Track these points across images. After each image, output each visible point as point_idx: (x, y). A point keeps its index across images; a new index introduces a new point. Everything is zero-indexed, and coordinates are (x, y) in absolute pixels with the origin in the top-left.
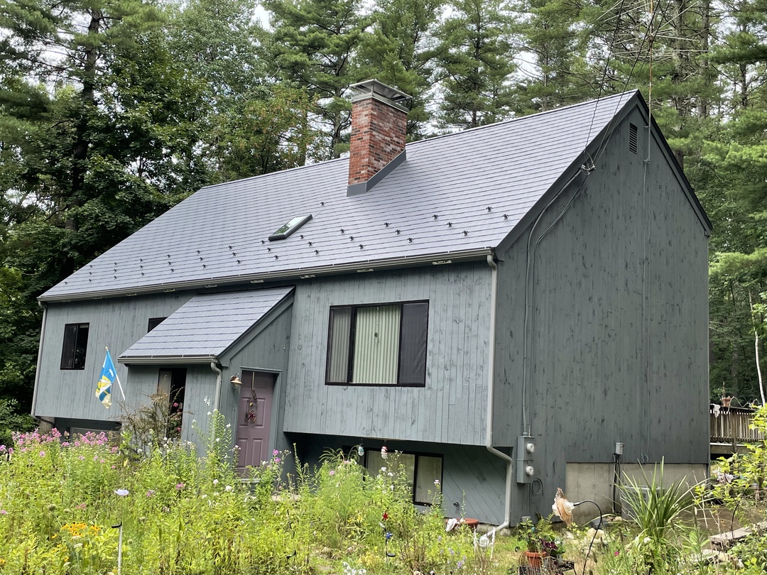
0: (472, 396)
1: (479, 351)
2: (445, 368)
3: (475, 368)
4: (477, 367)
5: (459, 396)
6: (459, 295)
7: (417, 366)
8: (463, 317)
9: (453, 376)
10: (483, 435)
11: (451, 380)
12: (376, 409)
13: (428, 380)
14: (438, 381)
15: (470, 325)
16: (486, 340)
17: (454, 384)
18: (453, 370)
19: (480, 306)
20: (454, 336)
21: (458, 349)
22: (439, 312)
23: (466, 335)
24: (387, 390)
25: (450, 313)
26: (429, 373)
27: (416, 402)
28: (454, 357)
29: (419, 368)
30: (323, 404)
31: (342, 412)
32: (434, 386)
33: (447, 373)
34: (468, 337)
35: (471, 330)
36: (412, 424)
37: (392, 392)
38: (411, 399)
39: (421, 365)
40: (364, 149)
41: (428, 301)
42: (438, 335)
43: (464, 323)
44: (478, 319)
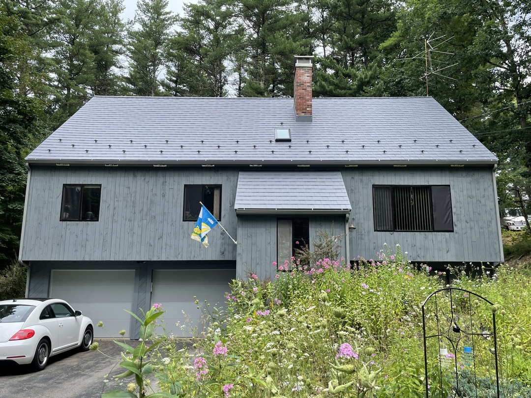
0: (487, 236)
1: (487, 213)
2: (466, 222)
3: (486, 222)
4: (488, 222)
5: (478, 236)
6: (470, 183)
7: (447, 220)
8: (474, 195)
9: (472, 225)
11: (471, 228)
12: (418, 245)
13: (455, 228)
14: (462, 229)
15: (480, 199)
16: (491, 208)
17: (473, 230)
18: (472, 223)
19: (485, 190)
20: (470, 205)
21: (474, 212)
22: (458, 192)
23: (478, 205)
24: (425, 234)
25: (465, 193)
26: (455, 225)
27: (448, 241)
28: (472, 216)
30: (374, 243)
32: (460, 232)
33: (468, 225)
35: (480, 202)
36: (447, 252)
37: (429, 234)
38: (445, 239)
39: (449, 220)
40: (308, 96)
41: (449, 186)
42: (458, 204)
43: (475, 198)
44: (484, 196)
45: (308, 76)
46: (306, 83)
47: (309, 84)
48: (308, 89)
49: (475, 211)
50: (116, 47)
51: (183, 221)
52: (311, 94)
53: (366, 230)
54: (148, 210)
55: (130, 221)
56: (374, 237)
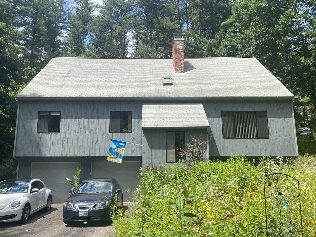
0: (288, 141)
1: (289, 127)
2: (276, 132)
3: (288, 132)
5: (283, 141)
6: (278, 110)
8: (281, 117)
9: (280, 135)
10: (294, 153)
12: (249, 147)
16: (291, 124)
17: (280, 137)
18: (280, 133)
20: (278, 122)
22: (271, 115)
23: (283, 122)
24: (253, 140)
25: (275, 115)
27: (266, 144)
28: (280, 129)
29: (266, 133)
30: (223, 145)
31: (233, 148)
32: (273, 138)
33: (278, 134)
36: (266, 150)
37: (255, 140)
38: (264, 143)
39: (266, 131)
40: (181, 57)
41: (266, 111)
42: (272, 122)
43: (282, 119)
44: (287, 117)
45: (181, 46)
46: (180, 50)
47: (182, 50)
48: (181, 53)
49: (281, 126)
50: (61, 25)
51: (110, 133)
52: (183, 56)
53: (218, 137)
54: (89, 126)
55: (78, 133)
56: (222, 142)
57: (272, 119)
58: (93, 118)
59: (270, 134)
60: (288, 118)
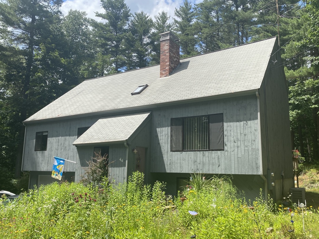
0: (250, 153)
1: (252, 134)
2: (234, 142)
3: (251, 141)
4: (252, 141)
5: (243, 153)
6: (239, 110)
7: (219, 141)
8: (242, 120)
9: (239, 144)
10: (258, 170)
11: (238, 147)
12: (198, 161)
13: (226, 148)
14: (231, 148)
16: (255, 129)
17: (239, 148)
18: (239, 143)
19: (251, 114)
20: (238, 128)
21: (241, 134)
22: (229, 118)
23: (244, 127)
24: (203, 153)
25: (235, 118)
27: (219, 157)
28: (239, 137)
29: (220, 143)
30: (170, 160)
31: (180, 163)
32: (229, 150)
33: (236, 144)
34: (246, 128)
35: (247, 125)
36: (219, 167)
37: (206, 153)
38: (217, 156)
39: (221, 141)
41: (222, 114)
42: (229, 128)
43: (243, 122)
44: (250, 120)
45: (167, 46)
46: (166, 50)
48: (167, 55)
49: (242, 132)
53: (166, 151)
54: (64, 144)
55: (57, 150)
56: (170, 156)
57: (229, 123)
58: (66, 136)
59: (226, 145)
60: (253, 121)
